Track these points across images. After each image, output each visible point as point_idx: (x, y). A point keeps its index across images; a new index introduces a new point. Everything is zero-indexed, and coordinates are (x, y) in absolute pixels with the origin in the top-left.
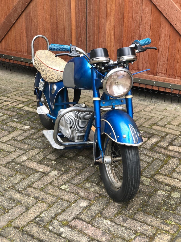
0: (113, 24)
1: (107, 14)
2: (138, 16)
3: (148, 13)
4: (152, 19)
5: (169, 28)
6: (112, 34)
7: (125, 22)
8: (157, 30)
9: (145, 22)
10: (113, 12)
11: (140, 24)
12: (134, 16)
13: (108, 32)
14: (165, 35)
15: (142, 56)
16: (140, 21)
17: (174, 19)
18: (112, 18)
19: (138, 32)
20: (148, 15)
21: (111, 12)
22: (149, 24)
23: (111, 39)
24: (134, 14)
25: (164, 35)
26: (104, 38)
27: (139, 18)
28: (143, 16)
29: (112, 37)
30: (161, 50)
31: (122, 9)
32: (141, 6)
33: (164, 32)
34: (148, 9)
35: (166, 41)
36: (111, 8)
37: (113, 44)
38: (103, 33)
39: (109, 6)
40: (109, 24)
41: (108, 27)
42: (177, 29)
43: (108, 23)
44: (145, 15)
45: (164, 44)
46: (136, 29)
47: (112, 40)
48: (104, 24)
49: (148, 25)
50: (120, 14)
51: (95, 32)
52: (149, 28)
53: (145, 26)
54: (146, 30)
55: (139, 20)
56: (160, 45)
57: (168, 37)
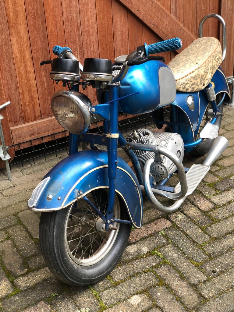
0: (26, 38)
1: (8, 22)
2: (73, 11)
3: (89, 2)
4: (98, 12)
5: (127, 18)
6: (28, 56)
7: (49, 29)
8: (108, 28)
9: (86, 19)
10: (22, 17)
11: (79, 24)
12: (65, 14)
13: (18, 56)
14: (122, 32)
16: (79, 20)
17: (134, 2)
18: (22, 28)
19: (77, 39)
20: (90, 6)
21: (17, 16)
22: (94, 20)
23: (26, 68)
24: (64, 10)
25: (119, 32)
27: (75, 15)
28: (82, 9)
29: (29, 63)
31: (39, 6)
33: (120, 28)
35: (124, 42)
36: (17, 8)
37: (32, 75)
38: (7, 61)
39: (10, 5)
40: (17, 41)
41: (15, 47)
42: (141, 17)
43: (14, 40)
44: (86, 7)
45: (122, 46)
46: (73, 34)
47: (29, 69)
48: (6, 44)
49: (92, 23)
50: (37, 15)
52: (96, 28)
53: (89, 26)
54: (91, 32)
55: (75, 18)
56: (117, 50)
57: (127, 34)
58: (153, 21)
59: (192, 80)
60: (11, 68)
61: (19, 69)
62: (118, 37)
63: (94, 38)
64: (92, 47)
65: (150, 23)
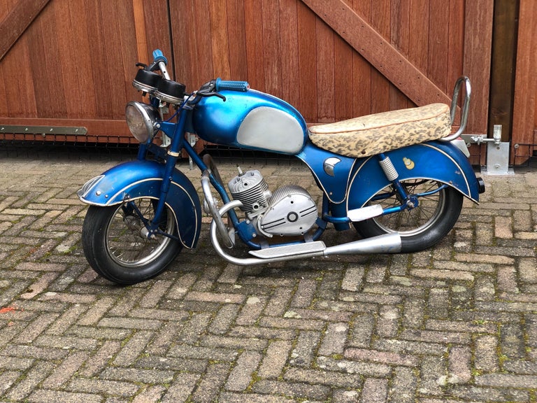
0: (225, 42)
1: (210, 25)
2: (273, 24)
3: (291, 17)
4: (299, 28)
5: (332, 39)
6: (225, 58)
7: (248, 37)
8: (310, 45)
9: (286, 33)
10: (223, 21)
11: (278, 37)
12: (264, 25)
13: (217, 56)
14: (326, 52)
15: (288, 92)
16: (278, 32)
17: (339, 23)
18: (223, 32)
19: (276, 51)
20: (291, 21)
21: (219, 20)
22: (295, 35)
23: (223, 69)
24: (264, 21)
25: (323, 52)
26: (209, 68)
27: (274, 27)
28: (283, 23)
29: (226, 65)
30: (321, 78)
31: (240, 15)
32: (276, 6)
33: (324, 47)
34: (291, 11)
35: (328, 63)
36: (219, 14)
38: (207, 59)
39: (214, 10)
40: (217, 43)
41: (215, 49)
42: (347, 40)
43: (214, 41)
44: (287, 22)
45: (326, 67)
46: (271, 46)
47: (226, 70)
48: (207, 44)
49: (293, 38)
50: (238, 23)
51: (190, 60)
52: (296, 43)
53: (288, 41)
54: (291, 47)
55: (275, 31)
56: (320, 70)
57: (332, 55)
58: (363, 47)
59: (342, 140)
60: (209, 66)
61: (217, 68)
62: (322, 56)
63: (293, 53)
64: (291, 62)
65: (360, 47)
